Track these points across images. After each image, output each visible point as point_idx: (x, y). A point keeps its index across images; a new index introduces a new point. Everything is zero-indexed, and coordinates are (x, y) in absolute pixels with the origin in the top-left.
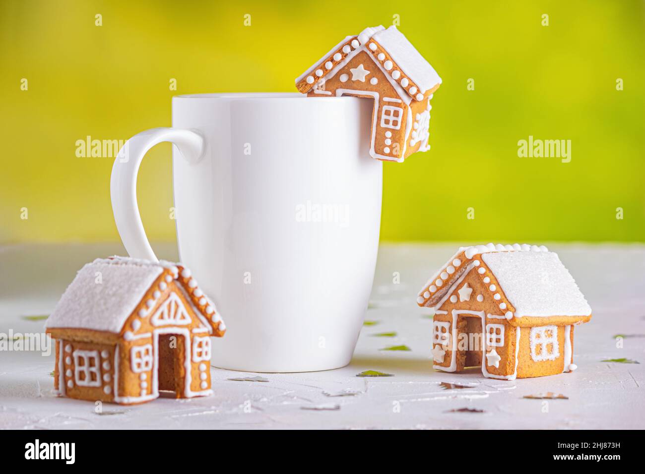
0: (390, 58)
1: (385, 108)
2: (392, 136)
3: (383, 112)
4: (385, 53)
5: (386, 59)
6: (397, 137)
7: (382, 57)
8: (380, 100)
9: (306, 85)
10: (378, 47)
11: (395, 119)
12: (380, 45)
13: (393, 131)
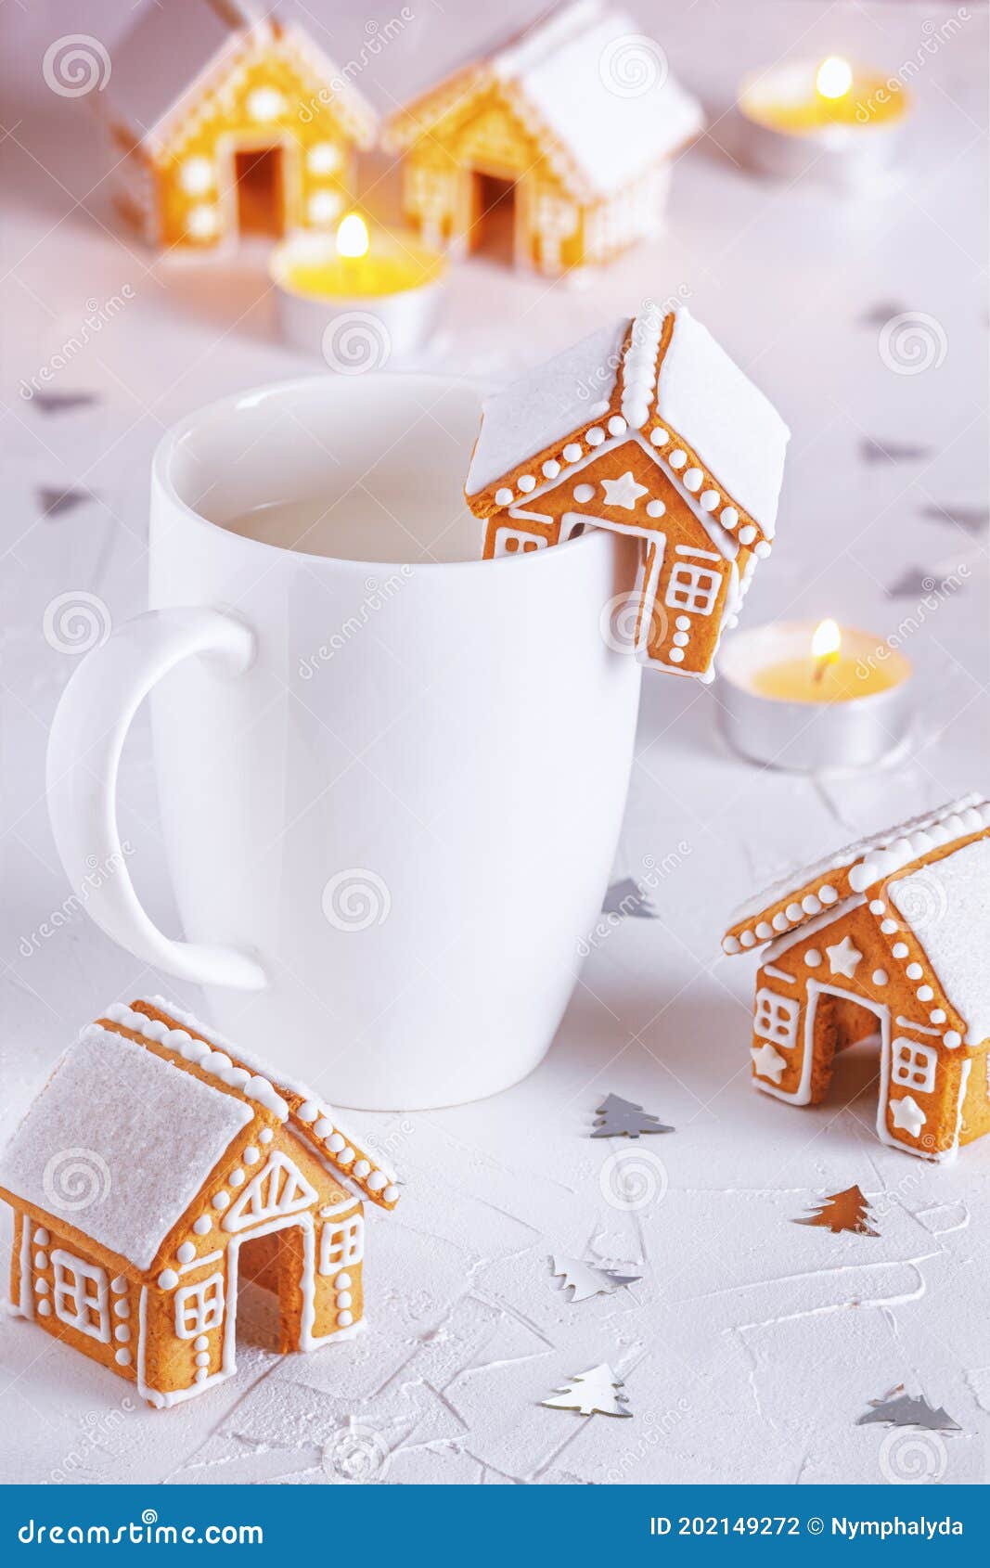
0: (697, 463)
1: (679, 567)
2: (692, 627)
3: (674, 576)
4: (687, 449)
5: (690, 465)
6: (703, 630)
7: (679, 459)
8: (668, 550)
9: (492, 506)
10: (671, 438)
11: (702, 593)
12: (675, 433)
13: (693, 616)
